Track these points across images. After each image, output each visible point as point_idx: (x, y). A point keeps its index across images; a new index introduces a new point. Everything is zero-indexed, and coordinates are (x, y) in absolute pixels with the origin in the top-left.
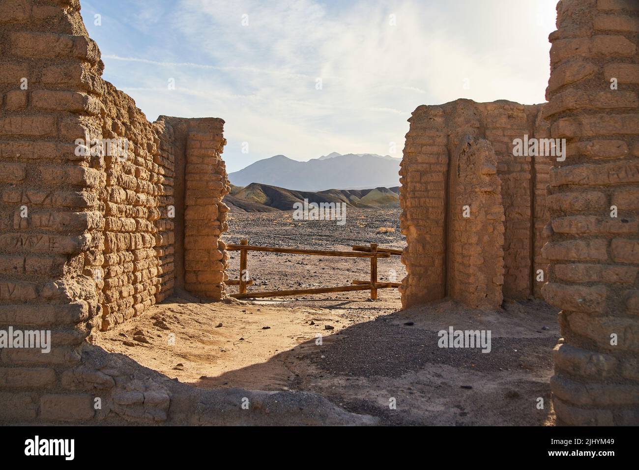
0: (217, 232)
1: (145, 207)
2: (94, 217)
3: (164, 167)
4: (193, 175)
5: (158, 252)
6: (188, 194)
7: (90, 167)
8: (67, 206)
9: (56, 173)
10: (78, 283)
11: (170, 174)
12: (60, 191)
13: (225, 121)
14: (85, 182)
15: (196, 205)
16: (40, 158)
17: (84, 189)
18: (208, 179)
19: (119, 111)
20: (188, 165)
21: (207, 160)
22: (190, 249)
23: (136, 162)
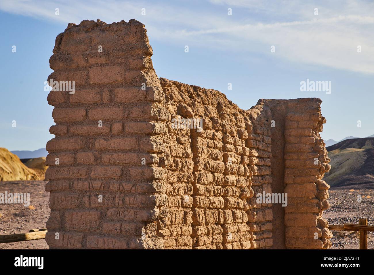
0: (316, 210)
1: (236, 186)
2: (161, 198)
3: (258, 149)
4: (291, 154)
5: (252, 227)
6: (287, 172)
7: (158, 167)
8: (144, 192)
9: (138, 172)
10: (152, 240)
11: (267, 154)
12: (140, 182)
13: (322, 100)
14: (154, 177)
15: (294, 183)
16: (129, 163)
17: (154, 181)
18: (306, 158)
19: (207, 108)
20: (287, 145)
21: (304, 140)
22: (290, 226)
23: (224, 149)
